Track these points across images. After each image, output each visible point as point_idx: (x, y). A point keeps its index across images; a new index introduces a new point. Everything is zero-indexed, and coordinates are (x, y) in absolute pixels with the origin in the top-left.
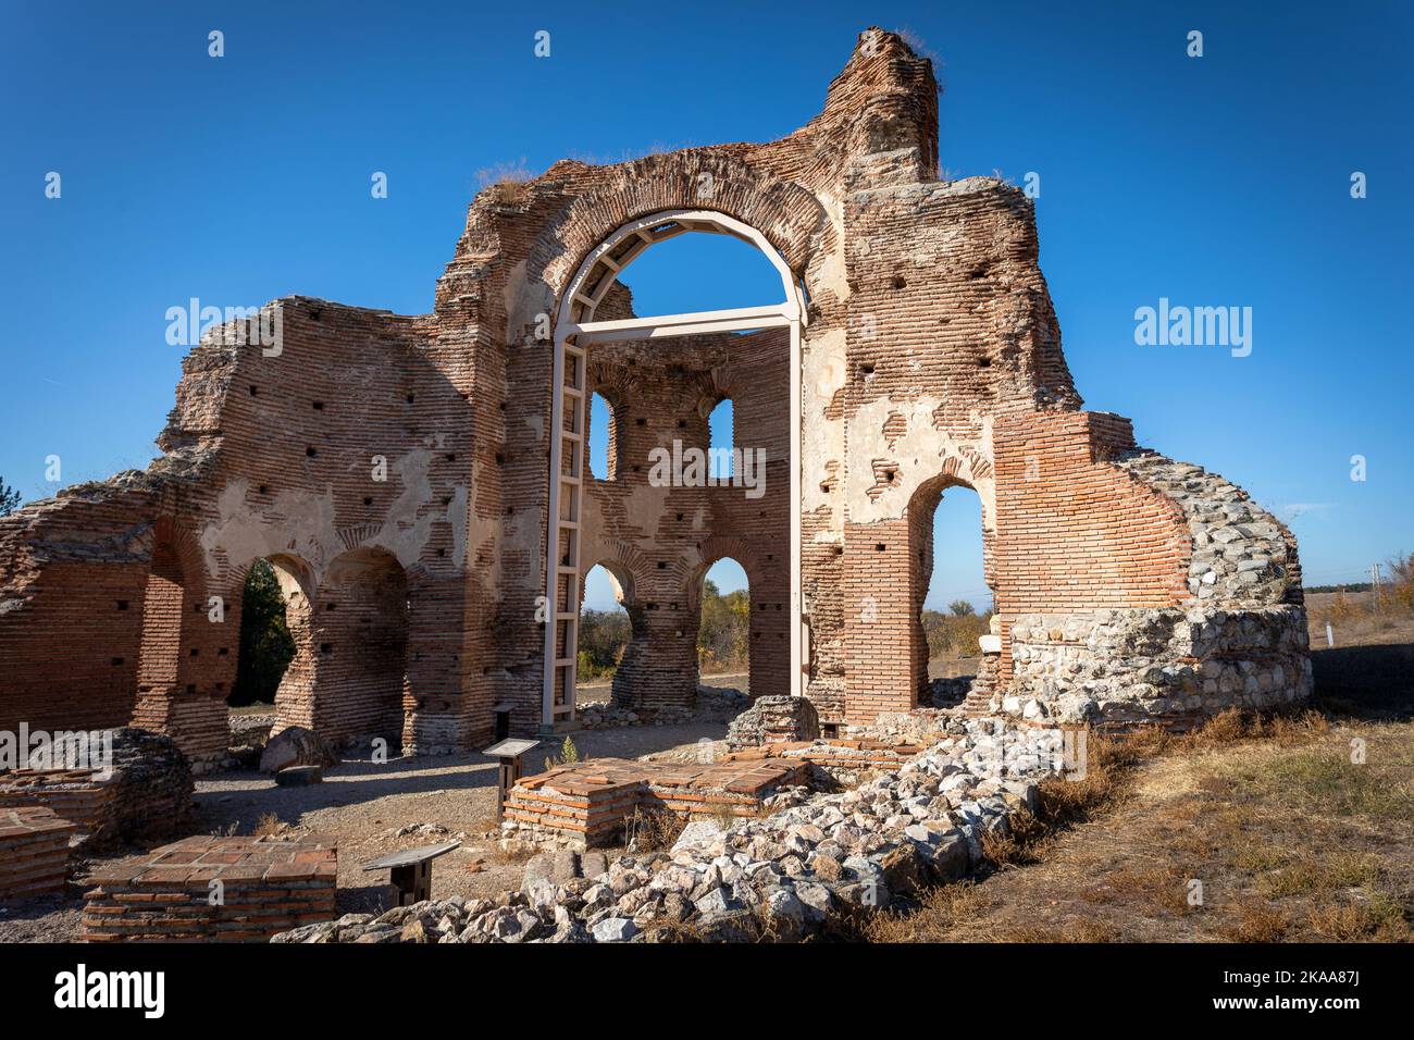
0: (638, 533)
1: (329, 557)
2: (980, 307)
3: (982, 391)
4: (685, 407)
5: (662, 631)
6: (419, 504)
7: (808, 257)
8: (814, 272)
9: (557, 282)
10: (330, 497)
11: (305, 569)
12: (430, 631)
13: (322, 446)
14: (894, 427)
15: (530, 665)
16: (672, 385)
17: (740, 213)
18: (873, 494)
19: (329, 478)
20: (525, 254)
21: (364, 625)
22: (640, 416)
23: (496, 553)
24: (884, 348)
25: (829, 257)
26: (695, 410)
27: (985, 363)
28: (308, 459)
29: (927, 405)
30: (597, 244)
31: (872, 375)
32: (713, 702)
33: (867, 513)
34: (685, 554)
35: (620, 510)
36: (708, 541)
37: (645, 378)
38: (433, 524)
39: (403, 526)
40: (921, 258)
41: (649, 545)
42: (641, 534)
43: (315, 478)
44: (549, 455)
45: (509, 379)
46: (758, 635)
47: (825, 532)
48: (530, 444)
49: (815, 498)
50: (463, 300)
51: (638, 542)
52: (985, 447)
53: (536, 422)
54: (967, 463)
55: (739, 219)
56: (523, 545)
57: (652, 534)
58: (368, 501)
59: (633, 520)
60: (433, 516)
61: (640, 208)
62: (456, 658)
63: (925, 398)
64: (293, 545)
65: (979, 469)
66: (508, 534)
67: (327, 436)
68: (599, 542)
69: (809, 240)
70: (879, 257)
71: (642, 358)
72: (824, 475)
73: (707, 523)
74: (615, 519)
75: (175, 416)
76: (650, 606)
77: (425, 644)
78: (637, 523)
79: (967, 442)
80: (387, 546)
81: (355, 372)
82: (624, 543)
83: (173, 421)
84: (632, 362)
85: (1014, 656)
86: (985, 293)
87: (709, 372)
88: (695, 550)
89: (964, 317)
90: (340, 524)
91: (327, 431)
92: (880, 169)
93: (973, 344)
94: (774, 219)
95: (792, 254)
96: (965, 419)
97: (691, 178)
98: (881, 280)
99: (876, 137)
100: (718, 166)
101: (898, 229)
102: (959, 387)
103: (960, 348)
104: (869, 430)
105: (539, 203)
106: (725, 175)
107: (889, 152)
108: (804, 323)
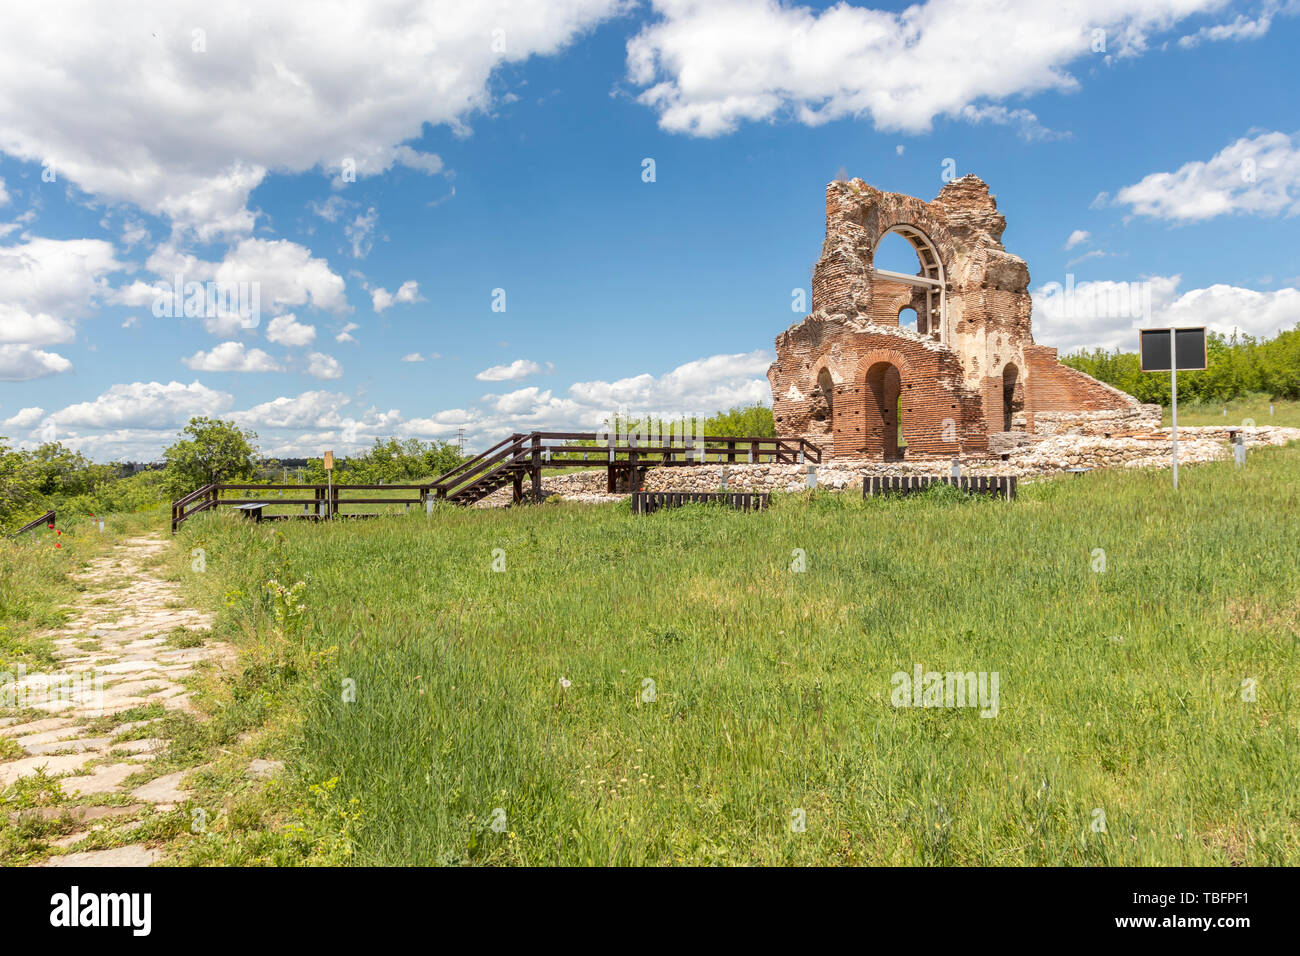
7: (948, 262)
8: (950, 270)
14: (998, 342)
18: (994, 367)
24: (995, 312)
25: (954, 265)
27: (1018, 324)
29: (1007, 336)
40: (1005, 281)
54: (1017, 359)
63: (1006, 333)
65: (1019, 362)
69: (948, 255)
79: (1016, 351)
85: (1035, 425)
89: (1014, 307)
92: (995, 242)
93: (1017, 318)
94: (940, 242)
95: (944, 260)
96: (1015, 343)
97: (915, 213)
98: (994, 286)
99: (995, 229)
100: (922, 211)
101: (1002, 269)
102: (1013, 332)
103: (1014, 318)
104: (992, 343)
105: (871, 204)
106: (925, 216)
107: (995, 236)
108: (946, 290)
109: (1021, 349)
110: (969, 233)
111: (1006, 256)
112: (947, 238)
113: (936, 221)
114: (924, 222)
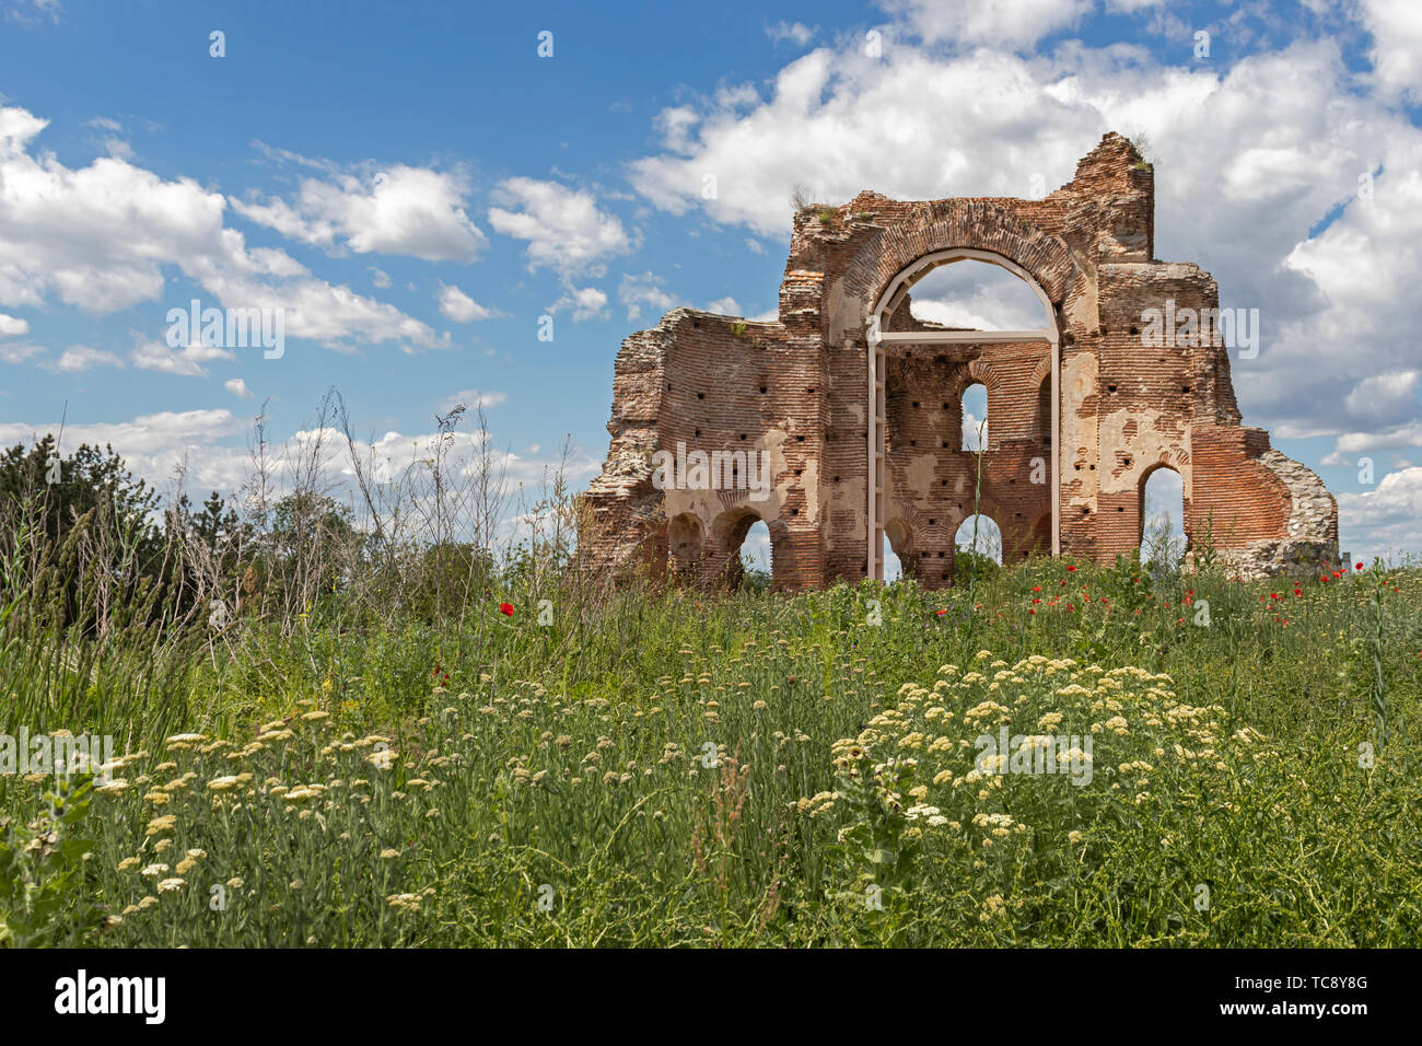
0: (913, 496)
1: (714, 516)
3: (1185, 408)
4: (948, 393)
5: (933, 574)
6: (775, 475)
7: (1065, 296)
8: (1069, 308)
9: (871, 298)
11: (695, 525)
12: (791, 571)
13: (704, 428)
14: (1131, 428)
16: (938, 374)
17: (1015, 258)
18: (1116, 473)
20: (842, 273)
22: (915, 400)
23: (830, 514)
24: (1123, 376)
25: (1080, 298)
26: (956, 393)
27: (1186, 390)
28: (696, 439)
29: (1153, 414)
30: (902, 269)
31: (1116, 394)
33: (1113, 486)
34: (949, 512)
35: (902, 477)
36: (968, 501)
37: (918, 368)
38: (788, 490)
41: (923, 505)
42: (918, 496)
44: (866, 435)
45: (832, 374)
47: (1077, 497)
48: (854, 428)
49: (1070, 475)
50: (808, 313)
51: (916, 503)
52: (1186, 444)
53: (856, 409)
54: (1175, 455)
55: (1014, 261)
56: (850, 506)
57: (925, 496)
59: (912, 485)
60: (789, 482)
61: (938, 246)
63: (1150, 411)
64: (692, 507)
65: (1182, 459)
66: (837, 497)
67: (708, 420)
68: (891, 503)
69: (1064, 284)
70: (1121, 312)
71: (916, 353)
72: (1076, 458)
73: (969, 487)
74: (900, 484)
75: (615, 409)
76: (925, 554)
77: (787, 582)
78: (915, 488)
79: (1175, 442)
80: (751, 505)
81: (725, 368)
82: (905, 504)
83: (615, 412)
84: (909, 354)
87: (967, 364)
88: (958, 509)
89: (1173, 360)
91: (707, 417)
92: (1122, 249)
93: (1180, 378)
94: (1040, 264)
95: (1054, 293)
96: (1173, 426)
97: (977, 225)
98: (1123, 328)
99: (1120, 227)
100: (997, 217)
101: (1134, 295)
102: (1170, 406)
103: (1171, 380)
104: (1113, 431)
105: (856, 233)
106: (1003, 226)
107: (1128, 238)
108: (1062, 345)
109: (1187, 436)
110: (1088, 238)
111: (1139, 273)
112: (1058, 255)
113: (1037, 229)
114: (998, 237)
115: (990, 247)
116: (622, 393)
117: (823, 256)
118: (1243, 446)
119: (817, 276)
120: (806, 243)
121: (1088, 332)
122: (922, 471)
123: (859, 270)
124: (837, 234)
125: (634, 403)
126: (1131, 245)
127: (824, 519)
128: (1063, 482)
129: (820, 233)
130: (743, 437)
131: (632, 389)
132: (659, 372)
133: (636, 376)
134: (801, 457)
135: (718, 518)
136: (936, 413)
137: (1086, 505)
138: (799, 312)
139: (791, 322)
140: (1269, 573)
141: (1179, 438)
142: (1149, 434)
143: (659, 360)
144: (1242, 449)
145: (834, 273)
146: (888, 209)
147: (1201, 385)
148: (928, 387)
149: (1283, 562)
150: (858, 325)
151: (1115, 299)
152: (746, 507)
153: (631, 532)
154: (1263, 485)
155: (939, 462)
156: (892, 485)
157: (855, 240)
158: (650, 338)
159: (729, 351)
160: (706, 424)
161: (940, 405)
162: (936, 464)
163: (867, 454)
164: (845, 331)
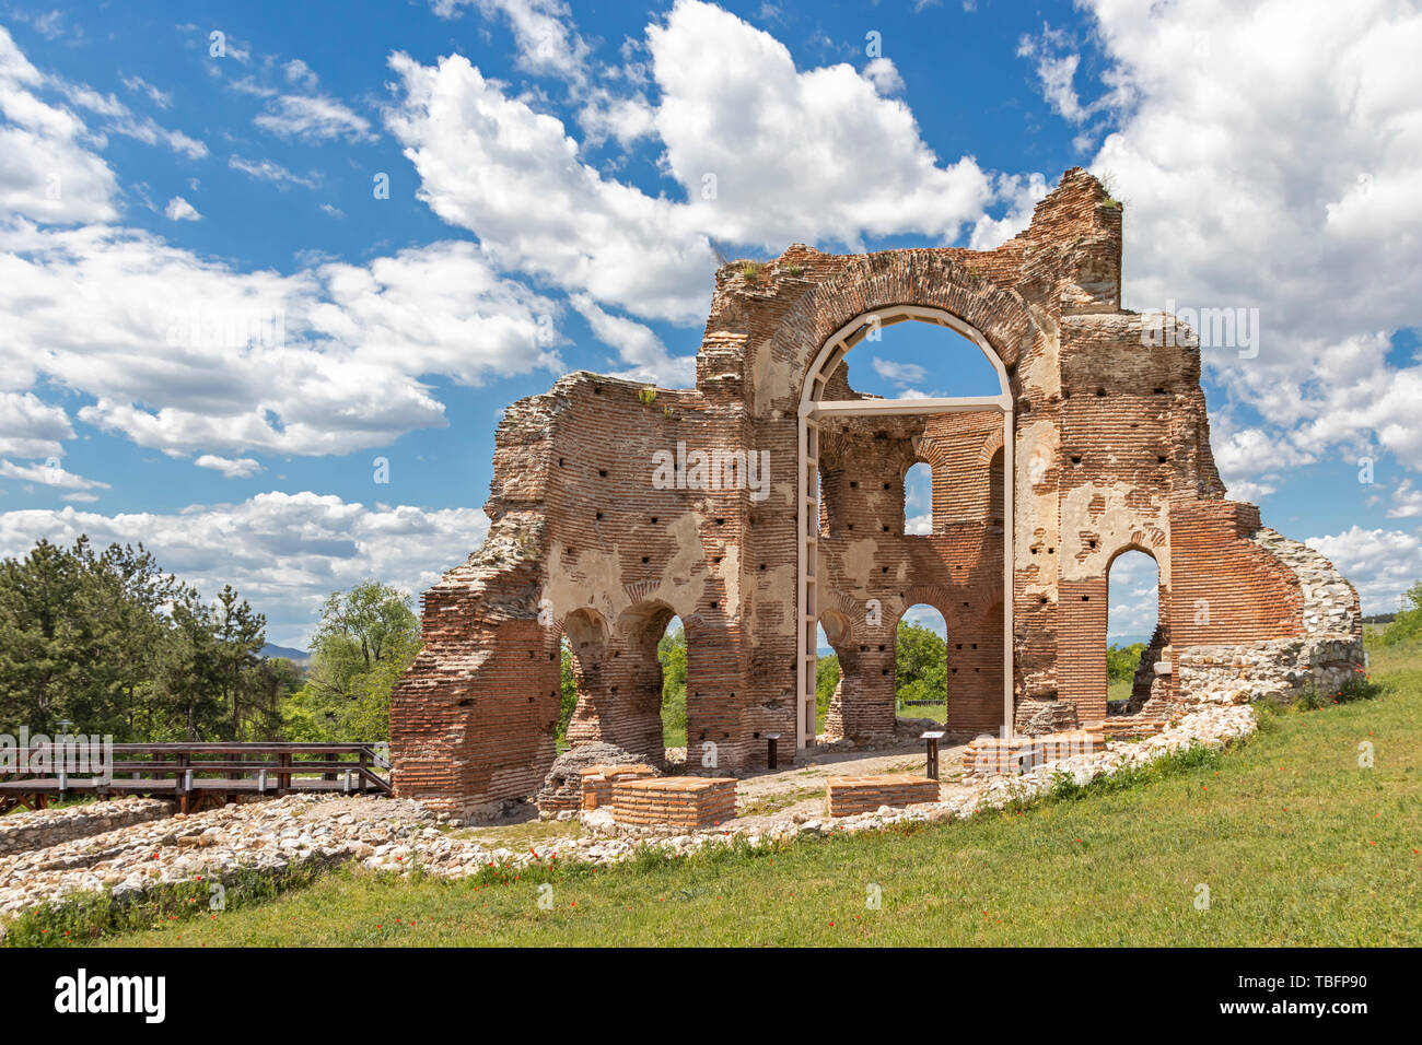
0: (851, 584)
1: (618, 611)
2: (1160, 417)
3: (1161, 481)
4: (890, 472)
5: (872, 670)
6: (691, 563)
7: (1020, 357)
8: (1025, 371)
9: (802, 362)
10: (617, 556)
11: (597, 621)
12: (709, 673)
13: (608, 510)
14: (1098, 504)
15: (783, 700)
16: (879, 451)
17: (964, 315)
18: (1080, 557)
19: (615, 539)
20: (769, 334)
21: (636, 670)
22: (853, 479)
23: (753, 607)
24: (1089, 444)
25: (1037, 359)
26: (898, 474)
27: (1162, 460)
28: (598, 523)
29: (1123, 489)
30: (837, 330)
31: (1080, 465)
32: (911, 729)
33: (1076, 572)
34: (893, 601)
35: (838, 564)
36: (911, 589)
37: (856, 445)
38: (705, 580)
39: (678, 581)
40: (1118, 374)
41: (862, 594)
42: (856, 585)
43: (604, 540)
44: (796, 518)
45: (757, 449)
46: (955, 671)
47: (1034, 585)
48: (780, 509)
49: (1025, 560)
50: (728, 378)
51: (853, 592)
52: (1163, 523)
53: (785, 488)
54: (1149, 535)
55: (963, 319)
56: (776, 597)
57: (865, 584)
58: (645, 560)
59: (849, 573)
60: (706, 573)
61: (877, 302)
62: (733, 695)
63: (1120, 485)
64: (592, 600)
65: (1158, 540)
66: (761, 588)
67: (611, 501)
68: (825, 592)
69: (1020, 342)
70: (1087, 371)
71: (855, 427)
72: (1033, 540)
73: (909, 575)
74: (836, 572)
75: (498, 486)
76: (863, 648)
77: (704, 684)
78: (852, 575)
79: (1149, 520)
80: (664, 599)
81: (632, 442)
82: (842, 593)
83: (494, 491)
84: (846, 429)
85: (1181, 675)
86: (1163, 407)
87: (910, 439)
88: (899, 598)
89: (1148, 424)
90: (626, 581)
91: (611, 497)
92: (1089, 299)
93: (1154, 445)
94: (992, 322)
95: (1007, 354)
96: (1147, 502)
97: (921, 279)
98: (1088, 389)
99: (1086, 272)
100: (943, 269)
101: (1102, 351)
102: (1143, 479)
103: (1145, 448)
104: (1077, 508)
105: (785, 289)
106: (951, 279)
107: (1092, 285)
108: (1016, 413)
109: (1164, 512)
110: (1048, 288)
111: (1109, 324)
112: (1012, 311)
113: (989, 282)
114: (944, 291)
115: (936, 303)
116: (503, 469)
117: (746, 315)
118: (1233, 523)
119: (740, 337)
120: (727, 301)
121: (1047, 397)
122: (861, 557)
123: (788, 332)
124: (764, 291)
125: (516, 480)
126: (1099, 293)
127: (747, 611)
128: (1017, 567)
129: (742, 288)
130: (654, 520)
131: (515, 464)
132: (548, 443)
133: (520, 449)
134: (720, 543)
135: (624, 613)
136: (876, 493)
137: (1043, 593)
138: (719, 377)
139: (708, 389)
140: (1291, 682)
141: (1154, 516)
142: (1120, 512)
143: (548, 429)
144: (1232, 527)
145: (759, 334)
146: (822, 263)
147: (1181, 454)
148: (867, 466)
149: (1309, 667)
150: (787, 393)
151: (1080, 356)
152: (657, 600)
153: (487, 636)
154: (1259, 569)
155: (879, 547)
156: (827, 573)
157: (784, 297)
158: (538, 405)
159: (637, 422)
160: (609, 506)
161: (880, 485)
162: (876, 549)
163: (797, 539)
164: (773, 401)
